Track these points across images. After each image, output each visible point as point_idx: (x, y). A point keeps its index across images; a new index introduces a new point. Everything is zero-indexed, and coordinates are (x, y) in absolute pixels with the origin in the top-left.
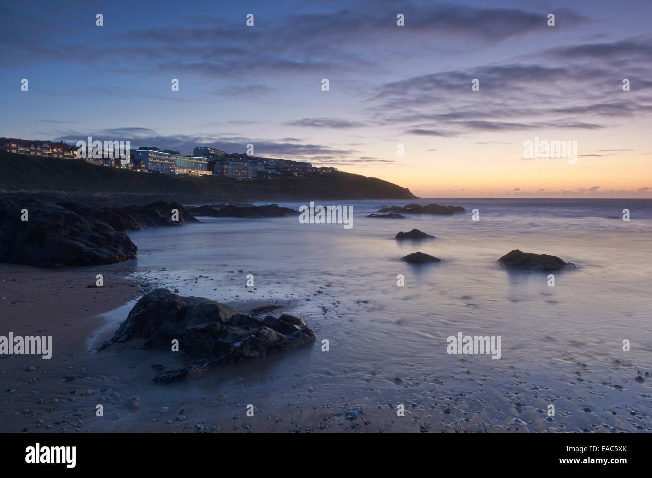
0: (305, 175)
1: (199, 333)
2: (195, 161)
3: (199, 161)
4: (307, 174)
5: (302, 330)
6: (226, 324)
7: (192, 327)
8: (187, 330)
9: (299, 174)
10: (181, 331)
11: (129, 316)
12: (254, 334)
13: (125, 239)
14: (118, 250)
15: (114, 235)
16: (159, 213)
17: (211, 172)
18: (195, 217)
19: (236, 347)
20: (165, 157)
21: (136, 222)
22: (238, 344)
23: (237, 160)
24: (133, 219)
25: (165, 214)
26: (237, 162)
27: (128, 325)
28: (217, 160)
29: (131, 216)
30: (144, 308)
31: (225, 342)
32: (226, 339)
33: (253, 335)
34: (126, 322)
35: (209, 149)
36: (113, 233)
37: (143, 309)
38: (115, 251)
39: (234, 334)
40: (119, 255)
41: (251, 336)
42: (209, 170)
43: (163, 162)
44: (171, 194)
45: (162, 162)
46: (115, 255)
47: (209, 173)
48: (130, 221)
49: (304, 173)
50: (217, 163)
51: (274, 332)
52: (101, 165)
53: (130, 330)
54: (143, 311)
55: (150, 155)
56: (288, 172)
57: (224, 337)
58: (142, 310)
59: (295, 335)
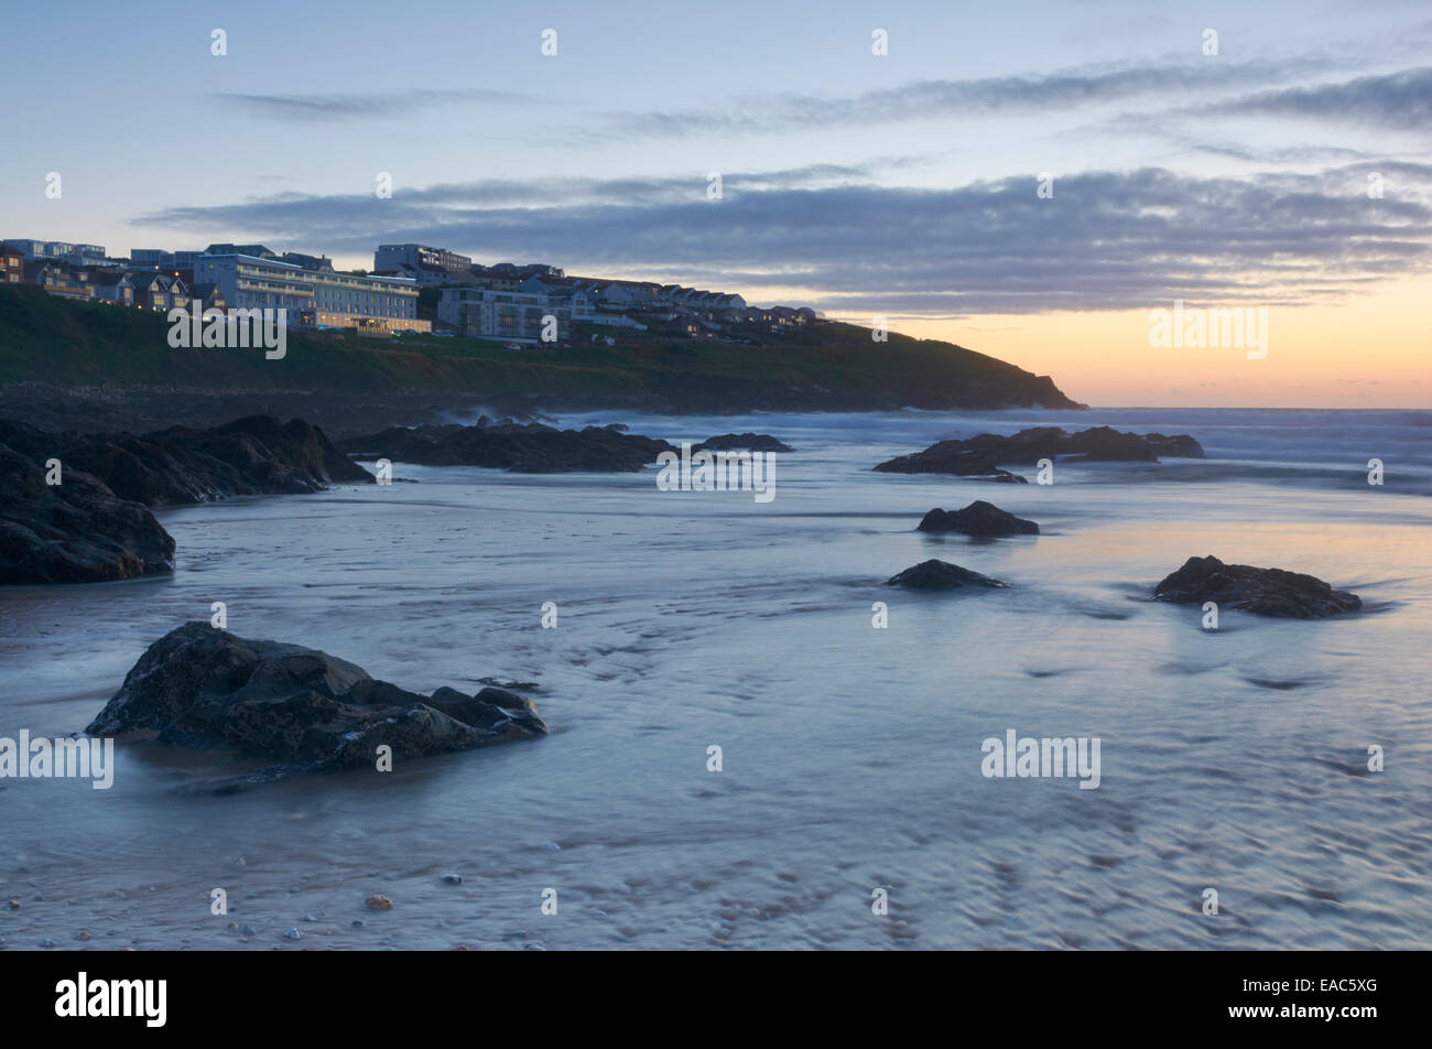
0: (721, 333)
1: (273, 713)
2: (379, 288)
3: (390, 289)
4: (728, 328)
5: (514, 719)
6: (339, 698)
7: (260, 702)
8: (248, 708)
9: (703, 329)
10: (235, 709)
11: (126, 682)
12: (393, 717)
13: (141, 519)
14: (120, 546)
15: (110, 507)
16: (253, 451)
17: (429, 323)
18: (359, 463)
19: (347, 740)
20: (288, 277)
21: (183, 475)
22: (352, 736)
23: (509, 287)
24: (175, 466)
25: (269, 452)
26: (512, 290)
27: (123, 701)
28: (446, 286)
29: (169, 457)
30: (161, 662)
31: (325, 731)
32: (331, 725)
33: (390, 720)
34: (121, 694)
35: (421, 250)
36: (109, 502)
37: (158, 666)
38: (115, 550)
39: (349, 718)
40: (125, 561)
41: (384, 720)
42: (420, 316)
43: (281, 290)
44: (304, 393)
45: (276, 290)
46: (114, 562)
47: (423, 326)
48: (167, 473)
49: (718, 327)
50: (447, 295)
51: (443, 718)
52: (91, 299)
53: (126, 711)
54: (158, 671)
55: (241, 269)
56: (664, 322)
57: (326, 721)
58: (154, 669)
59: (497, 729)
